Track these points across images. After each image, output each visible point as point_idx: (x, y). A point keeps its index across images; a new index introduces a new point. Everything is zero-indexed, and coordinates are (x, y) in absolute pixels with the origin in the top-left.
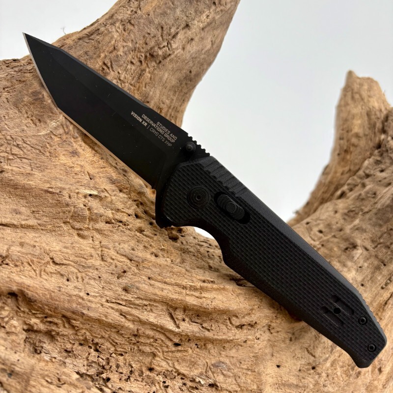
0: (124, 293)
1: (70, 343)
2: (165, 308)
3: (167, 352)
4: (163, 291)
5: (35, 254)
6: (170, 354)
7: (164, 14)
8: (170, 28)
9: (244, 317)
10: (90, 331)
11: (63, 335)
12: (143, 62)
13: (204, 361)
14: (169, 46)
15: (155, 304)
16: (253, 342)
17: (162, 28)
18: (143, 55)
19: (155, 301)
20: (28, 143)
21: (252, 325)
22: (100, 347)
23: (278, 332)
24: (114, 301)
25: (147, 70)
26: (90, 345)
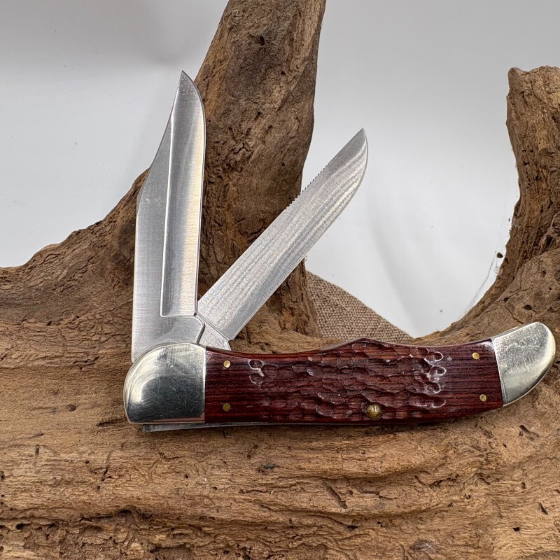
0: (260, 476)
1: (212, 555)
2: (319, 483)
3: (341, 540)
4: (310, 462)
5: (141, 454)
6: (347, 542)
7: (227, 112)
8: (240, 125)
9: (436, 470)
10: (230, 535)
11: (199, 547)
12: (223, 176)
13: (397, 544)
14: (246, 146)
15: (305, 481)
16: (462, 504)
17: (230, 129)
18: (220, 168)
19: (303, 477)
20: (119, 315)
21: (453, 479)
22: (250, 552)
23: (498, 480)
24: (250, 489)
25: (230, 183)
26: (237, 552)
